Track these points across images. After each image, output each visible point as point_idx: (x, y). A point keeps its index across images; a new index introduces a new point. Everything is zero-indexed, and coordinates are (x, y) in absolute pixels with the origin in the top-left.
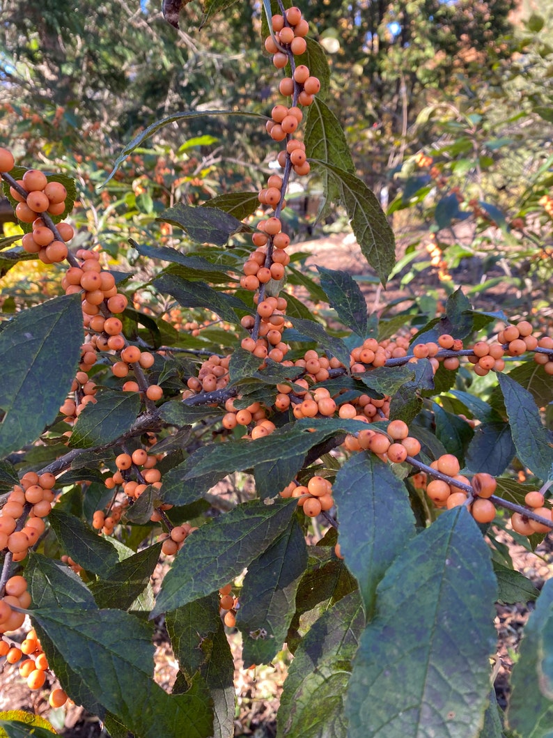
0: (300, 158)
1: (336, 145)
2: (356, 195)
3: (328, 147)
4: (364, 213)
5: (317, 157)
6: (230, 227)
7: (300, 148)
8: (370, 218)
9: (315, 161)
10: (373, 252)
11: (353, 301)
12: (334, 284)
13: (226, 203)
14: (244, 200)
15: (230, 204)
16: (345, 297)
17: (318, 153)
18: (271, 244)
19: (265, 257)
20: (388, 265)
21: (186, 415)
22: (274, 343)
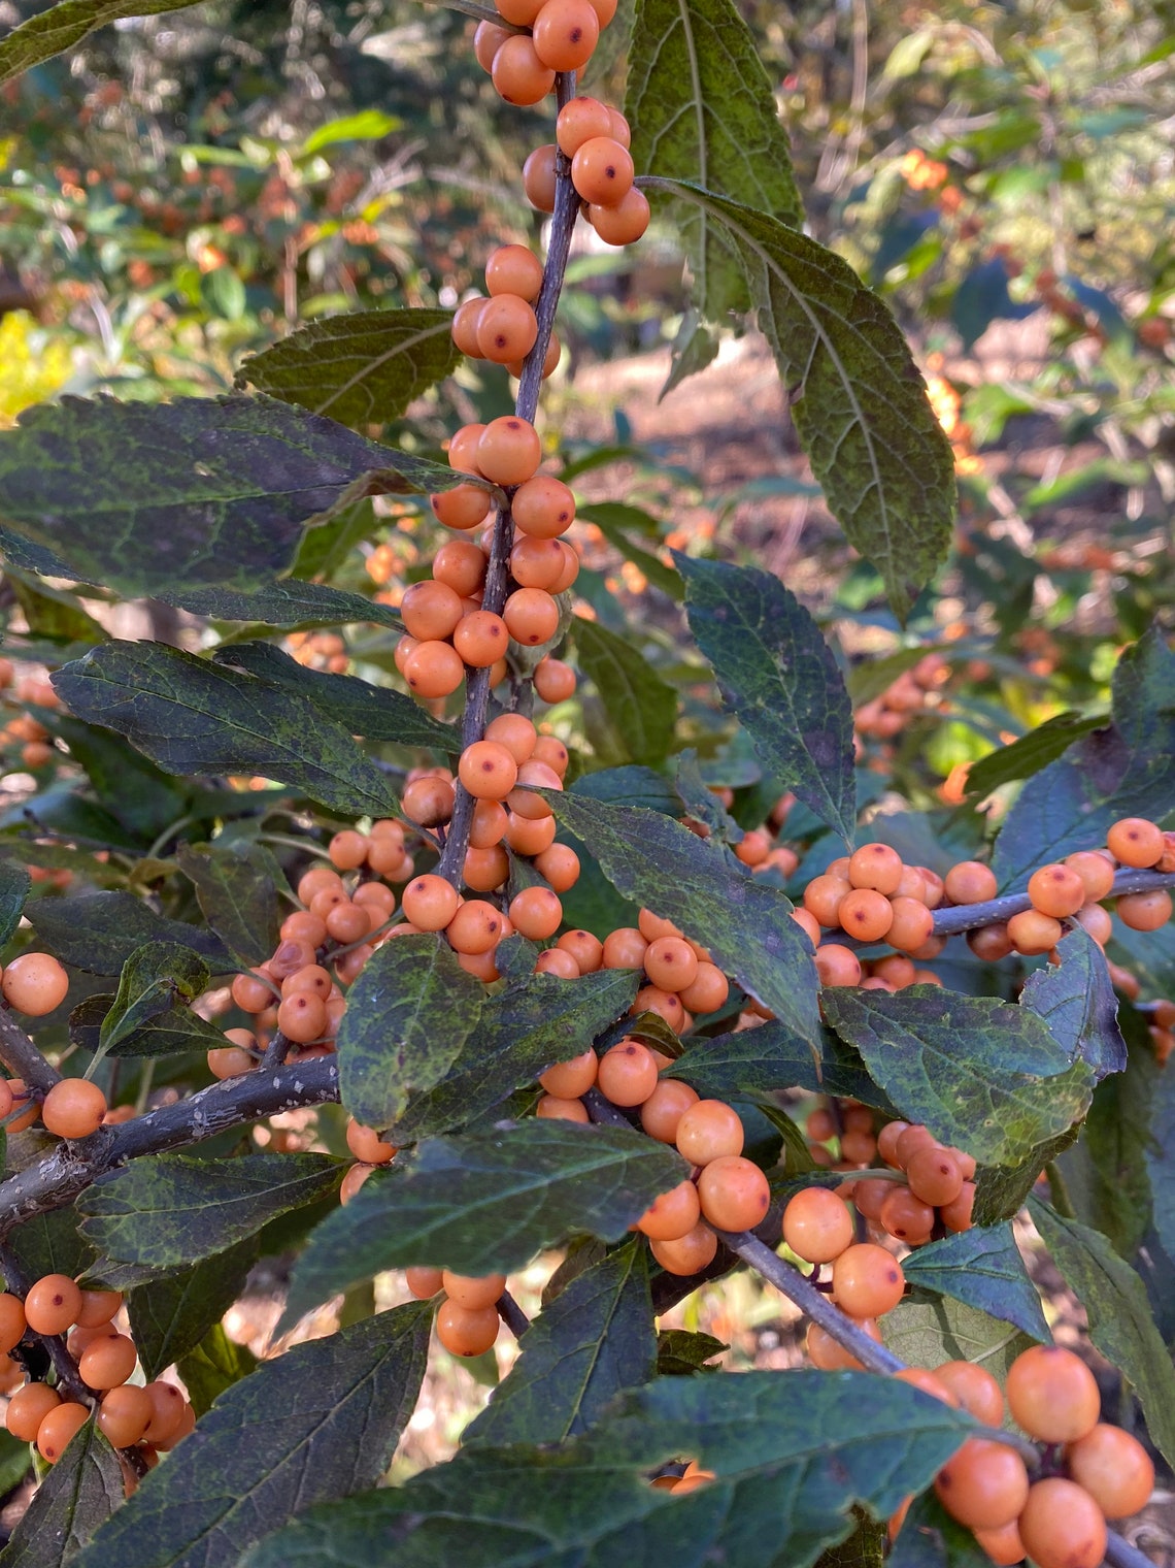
0: (611, 173)
1: (737, 127)
2: (821, 313)
3: (708, 133)
4: (845, 379)
5: (669, 169)
6: (326, 474)
7: (610, 134)
8: (867, 396)
9: (667, 183)
10: (868, 506)
11: (803, 687)
12: (733, 618)
13: (345, 346)
14: (408, 334)
15: (359, 351)
16: (772, 670)
17: (673, 154)
18: (506, 517)
19: (486, 559)
20: (921, 555)
21: (183, 1220)
22: (531, 850)
